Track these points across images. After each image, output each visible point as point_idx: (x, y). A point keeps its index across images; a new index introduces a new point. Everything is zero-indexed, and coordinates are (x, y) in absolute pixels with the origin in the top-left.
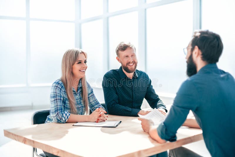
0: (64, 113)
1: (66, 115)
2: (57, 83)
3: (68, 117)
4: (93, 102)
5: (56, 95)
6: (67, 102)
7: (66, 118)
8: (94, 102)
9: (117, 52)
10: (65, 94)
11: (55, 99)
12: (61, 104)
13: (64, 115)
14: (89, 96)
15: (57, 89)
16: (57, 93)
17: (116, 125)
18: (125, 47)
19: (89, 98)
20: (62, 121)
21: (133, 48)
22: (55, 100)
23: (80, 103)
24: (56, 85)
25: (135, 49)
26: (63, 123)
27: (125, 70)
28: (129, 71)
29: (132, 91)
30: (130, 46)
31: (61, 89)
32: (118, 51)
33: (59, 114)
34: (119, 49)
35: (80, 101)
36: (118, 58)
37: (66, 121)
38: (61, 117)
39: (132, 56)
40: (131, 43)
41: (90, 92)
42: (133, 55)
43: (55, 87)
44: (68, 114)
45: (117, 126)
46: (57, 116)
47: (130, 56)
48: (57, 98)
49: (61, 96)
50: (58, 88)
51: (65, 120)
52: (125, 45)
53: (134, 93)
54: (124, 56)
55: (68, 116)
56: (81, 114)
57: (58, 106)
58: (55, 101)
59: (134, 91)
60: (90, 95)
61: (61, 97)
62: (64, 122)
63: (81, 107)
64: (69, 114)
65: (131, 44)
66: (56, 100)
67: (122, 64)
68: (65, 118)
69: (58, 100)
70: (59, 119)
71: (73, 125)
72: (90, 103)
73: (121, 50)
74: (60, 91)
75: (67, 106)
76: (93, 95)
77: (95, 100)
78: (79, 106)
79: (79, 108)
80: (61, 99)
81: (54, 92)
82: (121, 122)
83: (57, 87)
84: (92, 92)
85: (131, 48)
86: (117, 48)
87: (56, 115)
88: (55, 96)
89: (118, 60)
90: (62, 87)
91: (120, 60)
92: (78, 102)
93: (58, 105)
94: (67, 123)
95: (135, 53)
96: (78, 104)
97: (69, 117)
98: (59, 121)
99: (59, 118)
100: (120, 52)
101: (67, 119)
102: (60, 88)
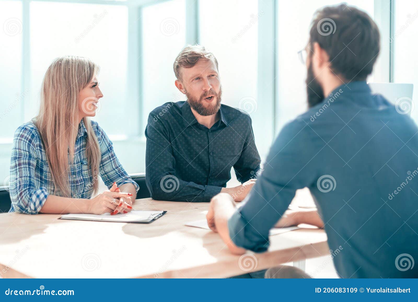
0: (35, 192)
1: (38, 196)
2: (23, 128)
3: (41, 203)
4: (112, 173)
5: (20, 154)
6: (45, 168)
7: (38, 203)
8: (114, 171)
9: (177, 69)
10: (41, 151)
11: (17, 163)
12: (30, 173)
13: (34, 197)
14: (104, 159)
15: (22, 142)
16: (22, 148)
17: (152, 219)
18: (194, 58)
19: (102, 162)
20: (29, 210)
21: (212, 59)
22: (16, 166)
23: (80, 172)
24: (21, 133)
25: (216, 62)
26: (32, 214)
27: (196, 109)
28: (204, 112)
29: (209, 154)
30: (206, 56)
31: (30, 141)
32: (178, 67)
33: (23, 194)
34: (180, 63)
35: (79, 167)
36: (179, 83)
37: (39, 210)
38: (27, 202)
39: (209, 77)
40: (206, 48)
41: (104, 149)
42: (212, 76)
43: (19, 138)
44: (42, 196)
45: (154, 220)
46: (20, 199)
47: (205, 76)
48: (22, 161)
49: (30, 156)
50: (23, 139)
51: (36, 209)
52: (193, 53)
53: (211, 158)
54: (192, 78)
55: (43, 199)
56: (82, 197)
57: (23, 178)
58: (18, 168)
59: (213, 153)
60: (105, 157)
61: (29, 159)
62: (34, 212)
63: (81, 181)
64: (46, 196)
65: (207, 51)
66: (20, 164)
67: (188, 95)
68: (35, 204)
69: (23, 166)
70: (24, 207)
71: (60, 219)
72: (106, 174)
73: (184, 65)
74: (29, 145)
75: (46, 177)
76: (113, 156)
77: (117, 168)
78: (78, 179)
79: (77, 182)
80: (29, 164)
81: (16, 149)
82: (164, 213)
83: (22, 136)
84: (110, 149)
85: (207, 60)
86: (177, 60)
87: (18, 198)
88: (17, 156)
89: (180, 88)
90: (33, 136)
91: (183, 87)
92: (74, 169)
93: (24, 175)
94: (40, 213)
95: (216, 70)
96: (74, 173)
97: (43, 203)
98: (23, 209)
99: (22, 205)
100: (183, 70)
101: (38, 207)
102: (30, 138)
